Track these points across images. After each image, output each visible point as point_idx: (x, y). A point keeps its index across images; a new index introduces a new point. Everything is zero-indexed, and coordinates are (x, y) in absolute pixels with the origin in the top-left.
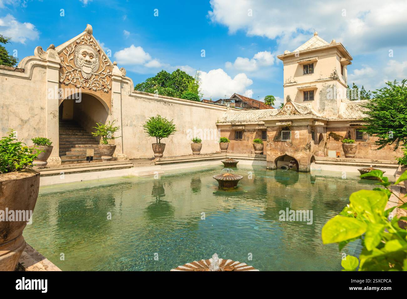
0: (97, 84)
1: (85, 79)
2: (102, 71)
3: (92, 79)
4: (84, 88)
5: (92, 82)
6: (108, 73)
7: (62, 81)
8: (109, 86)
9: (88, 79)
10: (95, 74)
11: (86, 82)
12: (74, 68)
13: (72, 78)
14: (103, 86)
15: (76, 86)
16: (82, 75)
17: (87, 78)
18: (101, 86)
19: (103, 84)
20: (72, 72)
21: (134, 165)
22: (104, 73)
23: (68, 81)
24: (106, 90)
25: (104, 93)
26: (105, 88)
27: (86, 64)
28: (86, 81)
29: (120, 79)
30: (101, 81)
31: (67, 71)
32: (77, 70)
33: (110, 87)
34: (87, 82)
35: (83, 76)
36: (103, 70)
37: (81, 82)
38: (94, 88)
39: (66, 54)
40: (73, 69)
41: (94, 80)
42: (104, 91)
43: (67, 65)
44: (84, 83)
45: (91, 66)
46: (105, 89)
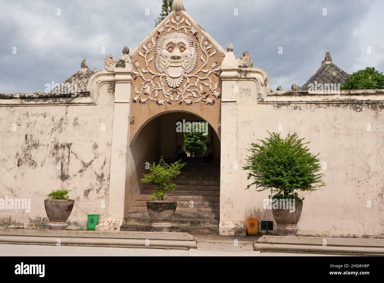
0: (193, 93)
1: (172, 87)
2: (201, 68)
3: (185, 86)
4: (170, 104)
5: (184, 90)
6: (213, 69)
7: (136, 98)
8: (215, 91)
9: (177, 87)
10: (190, 75)
11: (173, 93)
12: (154, 75)
13: (152, 90)
14: (204, 93)
15: (157, 103)
16: (168, 82)
17: (175, 87)
18: (200, 95)
19: (205, 91)
20: (152, 82)
21: (198, 245)
22: (205, 71)
23: (146, 96)
24: (210, 100)
25: (206, 106)
26: (207, 97)
27: (173, 62)
28: (175, 90)
29: (235, 74)
30: (201, 87)
31: (144, 82)
32: (159, 76)
33: (217, 94)
34: (176, 92)
35: (169, 84)
36: (204, 65)
37: (166, 95)
38: (188, 101)
39: (142, 55)
40: (153, 77)
41: (188, 86)
42: (207, 103)
43: (144, 71)
44: (171, 95)
45: (183, 63)
46: (208, 99)
